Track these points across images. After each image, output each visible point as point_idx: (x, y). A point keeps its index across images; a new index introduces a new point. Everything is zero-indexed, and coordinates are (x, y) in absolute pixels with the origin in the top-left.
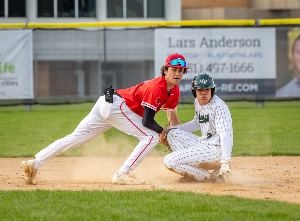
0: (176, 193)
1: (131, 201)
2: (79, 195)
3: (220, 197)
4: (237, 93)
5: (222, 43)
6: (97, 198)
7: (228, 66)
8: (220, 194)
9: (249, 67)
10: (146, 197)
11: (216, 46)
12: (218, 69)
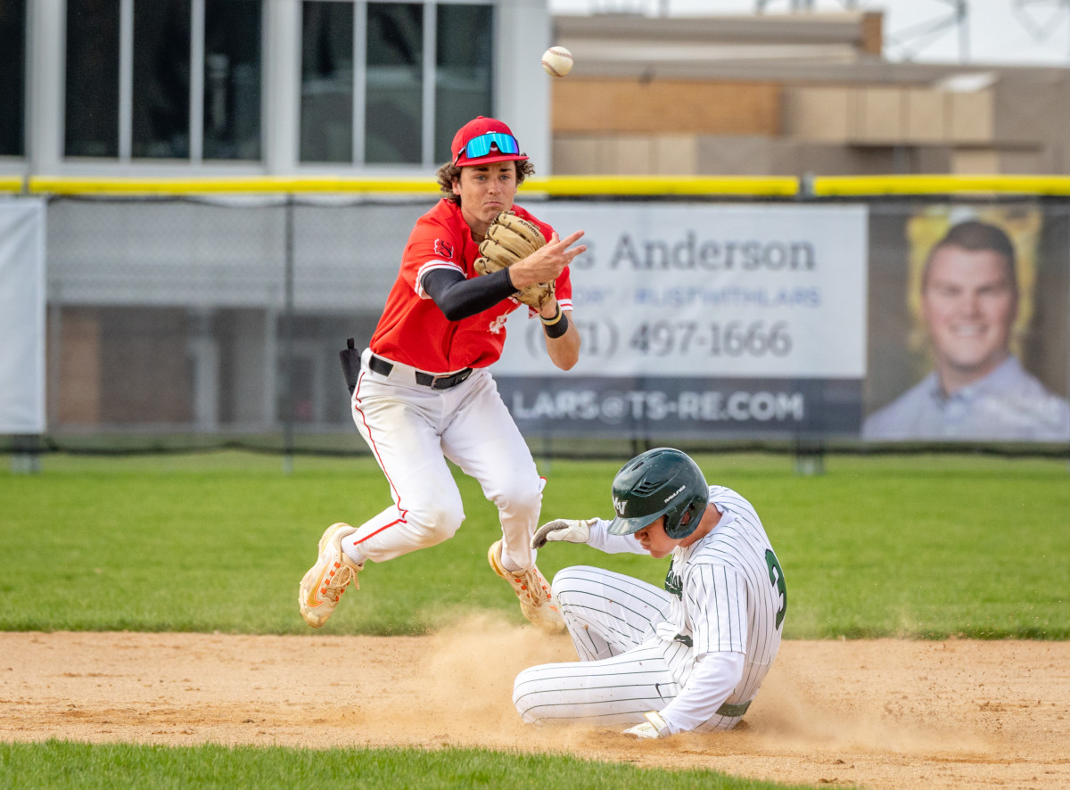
0: (521, 758)
1: (366, 782)
2: (191, 761)
3: (668, 774)
4: (732, 424)
5: (684, 256)
6: (252, 772)
7: (704, 332)
8: (670, 766)
9: (774, 336)
10: (419, 771)
11: (665, 264)
12: (670, 343)
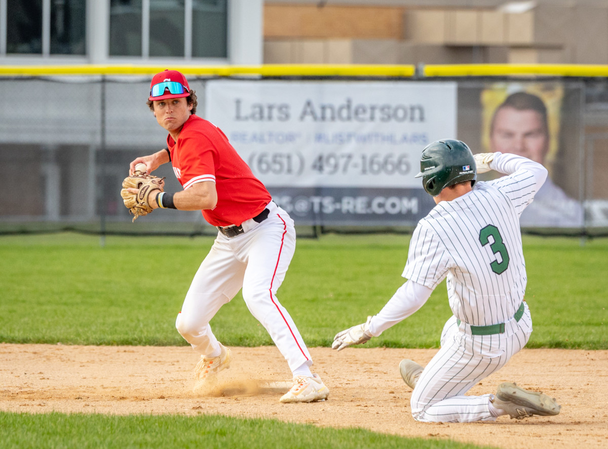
0: (245, 421)
1: (151, 436)
2: (43, 423)
3: (336, 431)
4: (374, 216)
5: (345, 113)
6: (81, 429)
7: (357, 160)
8: (337, 426)
9: (400, 162)
10: (183, 429)
11: (333, 118)
12: (336, 166)
